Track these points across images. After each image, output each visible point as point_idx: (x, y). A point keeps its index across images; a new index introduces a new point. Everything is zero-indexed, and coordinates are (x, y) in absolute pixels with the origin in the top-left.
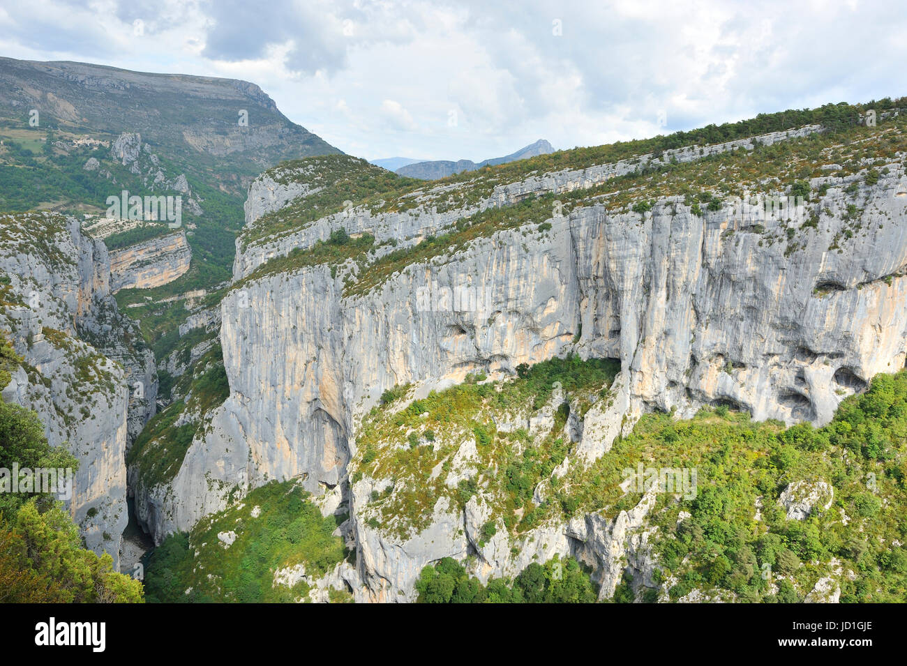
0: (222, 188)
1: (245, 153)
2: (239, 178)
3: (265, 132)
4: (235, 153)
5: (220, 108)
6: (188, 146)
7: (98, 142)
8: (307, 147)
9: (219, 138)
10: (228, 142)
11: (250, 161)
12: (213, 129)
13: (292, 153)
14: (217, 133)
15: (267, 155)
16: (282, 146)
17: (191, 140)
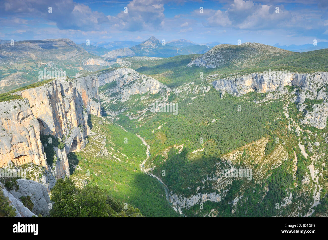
0: (67, 68)
1: (69, 59)
2: (70, 65)
3: (73, 53)
4: (67, 59)
5: (62, 48)
6: (58, 59)
7: (44, 64)
8: (83, 55)
9: (63, 56)
10: (65, 57)
11: (71, 60)
12: (61, 54)
13: (79, 57)
14: (63, 55)
15: (74, 58)
16: (77, 56)
17: (58, 58)
